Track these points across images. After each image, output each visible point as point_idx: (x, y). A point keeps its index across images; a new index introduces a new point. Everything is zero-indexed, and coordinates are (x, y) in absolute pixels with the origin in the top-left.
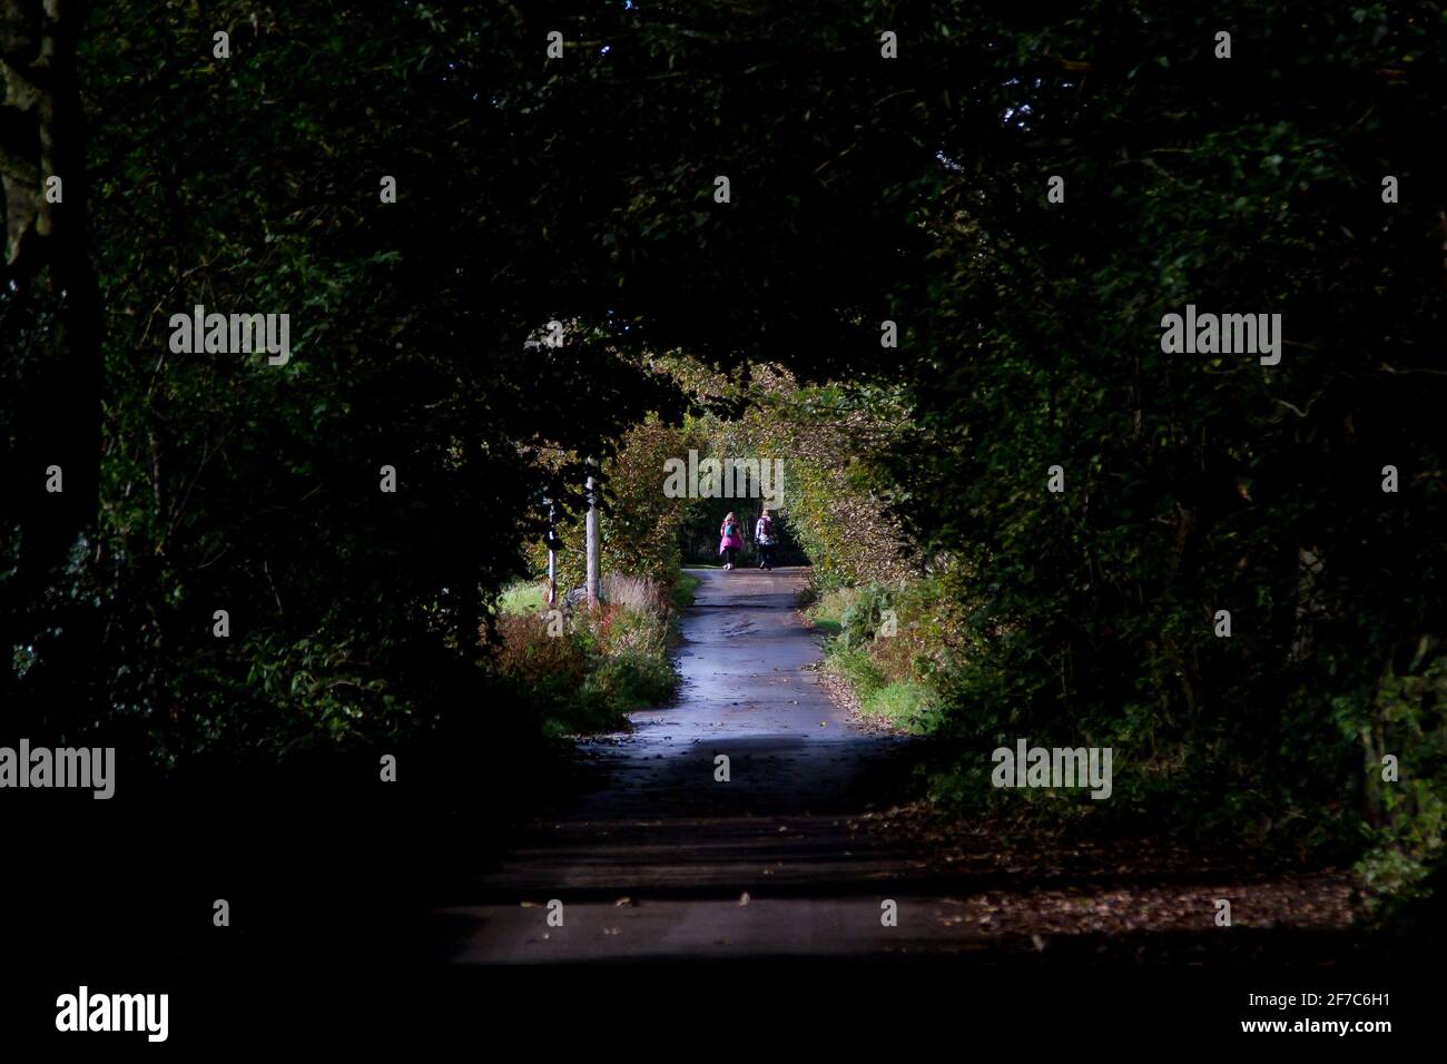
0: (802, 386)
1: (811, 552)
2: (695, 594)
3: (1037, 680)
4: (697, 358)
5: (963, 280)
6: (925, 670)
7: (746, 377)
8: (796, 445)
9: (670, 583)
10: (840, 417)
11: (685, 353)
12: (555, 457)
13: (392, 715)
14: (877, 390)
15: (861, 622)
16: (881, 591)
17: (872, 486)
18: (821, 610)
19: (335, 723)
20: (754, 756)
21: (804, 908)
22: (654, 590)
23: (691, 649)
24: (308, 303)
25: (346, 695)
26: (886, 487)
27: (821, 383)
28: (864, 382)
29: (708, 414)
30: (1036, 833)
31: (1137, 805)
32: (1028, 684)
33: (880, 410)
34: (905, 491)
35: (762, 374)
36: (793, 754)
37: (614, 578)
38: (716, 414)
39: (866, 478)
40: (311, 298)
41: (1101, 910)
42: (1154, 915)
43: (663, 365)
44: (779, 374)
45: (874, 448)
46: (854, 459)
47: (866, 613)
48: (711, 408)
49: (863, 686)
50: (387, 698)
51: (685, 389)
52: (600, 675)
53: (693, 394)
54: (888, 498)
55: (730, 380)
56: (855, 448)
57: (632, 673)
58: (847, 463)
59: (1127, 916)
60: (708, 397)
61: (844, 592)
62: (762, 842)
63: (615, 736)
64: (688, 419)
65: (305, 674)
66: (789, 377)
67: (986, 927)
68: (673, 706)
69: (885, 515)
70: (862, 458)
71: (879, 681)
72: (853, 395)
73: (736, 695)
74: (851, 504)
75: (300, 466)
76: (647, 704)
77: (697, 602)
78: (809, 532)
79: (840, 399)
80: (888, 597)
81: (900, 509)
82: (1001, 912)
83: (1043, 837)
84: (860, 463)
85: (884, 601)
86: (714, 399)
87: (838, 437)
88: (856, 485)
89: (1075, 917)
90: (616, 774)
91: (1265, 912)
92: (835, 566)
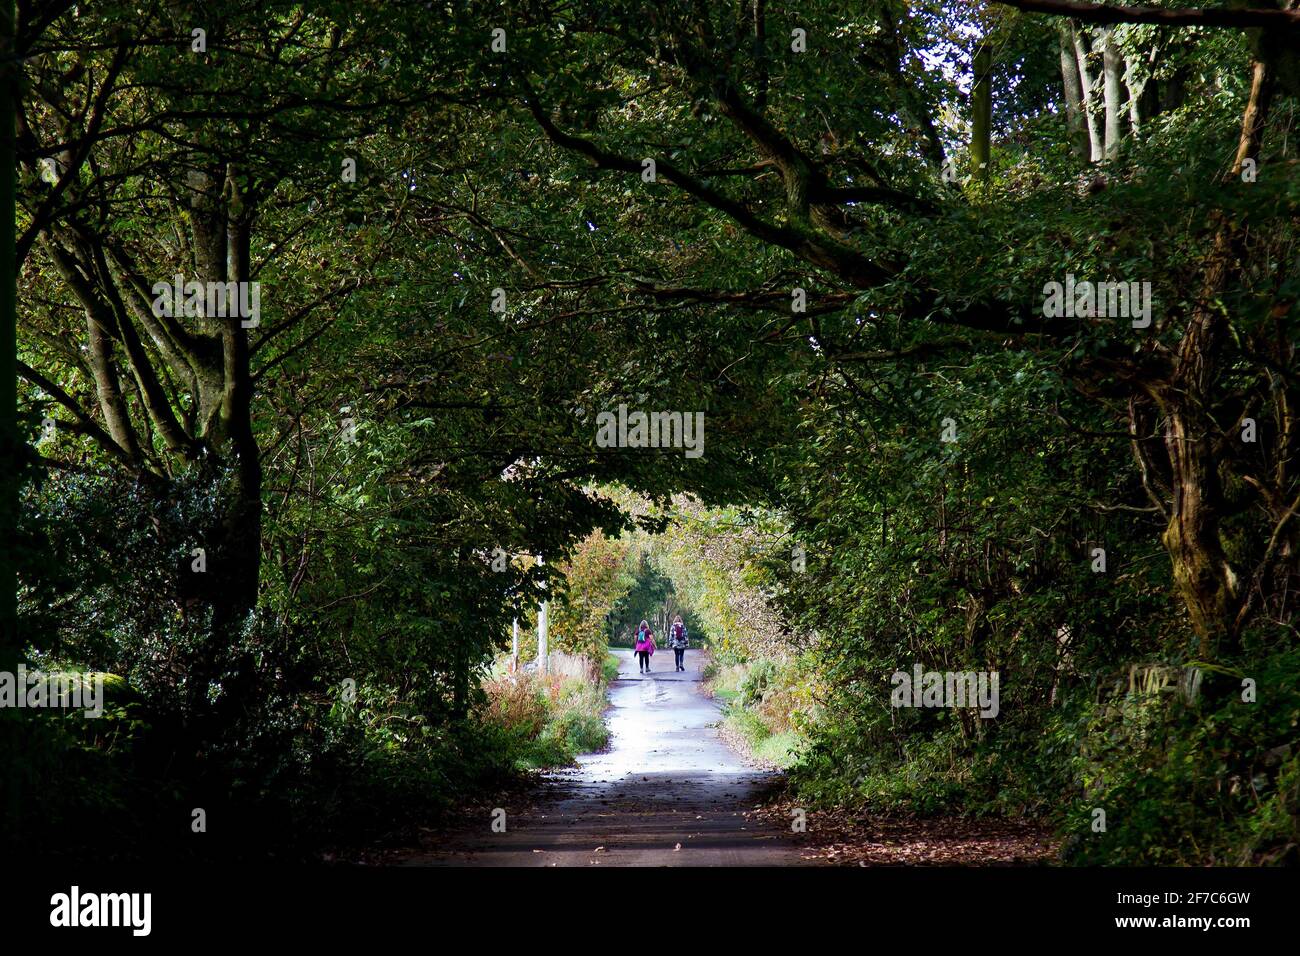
0: (709, 509)
1: (713, 636)
2: (620, 671)
3: (875, 717)
4: (630, 487)
5: (823, 442)
6: (800, 722)
7: (668, 502)
8: (703, 551)
9: (599, 661)
10: (736, 531)
11: (621, 482)
12: (527, 560)
13: (429, 740)
14: (764, 511)
15: (751, 688)
16: (769, 664)
17: (761, 583)
18: (720, 682)
19: (390, 745)
20: (674, 781)
21: (717, 852)
22: (589, 666)
23: (618, 712)
24: (370, 454)
25: (397, 725)
26: (771, 584)
27: (723, 506)
28: (755, 506)
29: (639, 529)
30: (871, 816)
31: (940, 799)
32: (870, 719)
33: (767, 526)
34: (785, 587)
35: (678, 499)
36: (702, 780)
37: (558, 655)
38: (645, 529)
39: (756, 577)
40: (372, 450)
41: (905, 852)
42: (938, 855)
43: (604, 492)
44: (692, 499)
45: (762, 555)
46: (748, 563)
47: (756, 681)
48: (641, 524)
49: (752, 737)
50: (425, 729)
51: (622, 510)
52: (554, 726)
53: (627, 514)
54: (772, 592)
55: (657, 504)
56: (749, 556)
57: (576, 728)
58: (742, 566)
59: (922, 854)
60: (639, 516)
61: (738, 668)
62: (685, 823)
63: (568, 770)
64: (624, 533)
65: (368, 711)
66: (699, 501)
67: (831, 859)
68: (607, 752)
69: (770, 603)
70: (753, 562)
71: (766, 733)
72: (747, 516)
73: (655, 746)
74: (744, 598)
75: (365, 567)
76: (587, 750)
77: (621, 677)
78: (712, 622)
79: (738, 519)
80: (773, 669)
81: (781, 599)
82: (842, 853)
83: (875, 820)
84: (752, 566)
85: (770, 671)
86: (643, 518)
87: (735, 546)
88: (749, 583)
89: (888, 856)
90: (575, 791)
91: (1009, 853)
92: (732, 647)
